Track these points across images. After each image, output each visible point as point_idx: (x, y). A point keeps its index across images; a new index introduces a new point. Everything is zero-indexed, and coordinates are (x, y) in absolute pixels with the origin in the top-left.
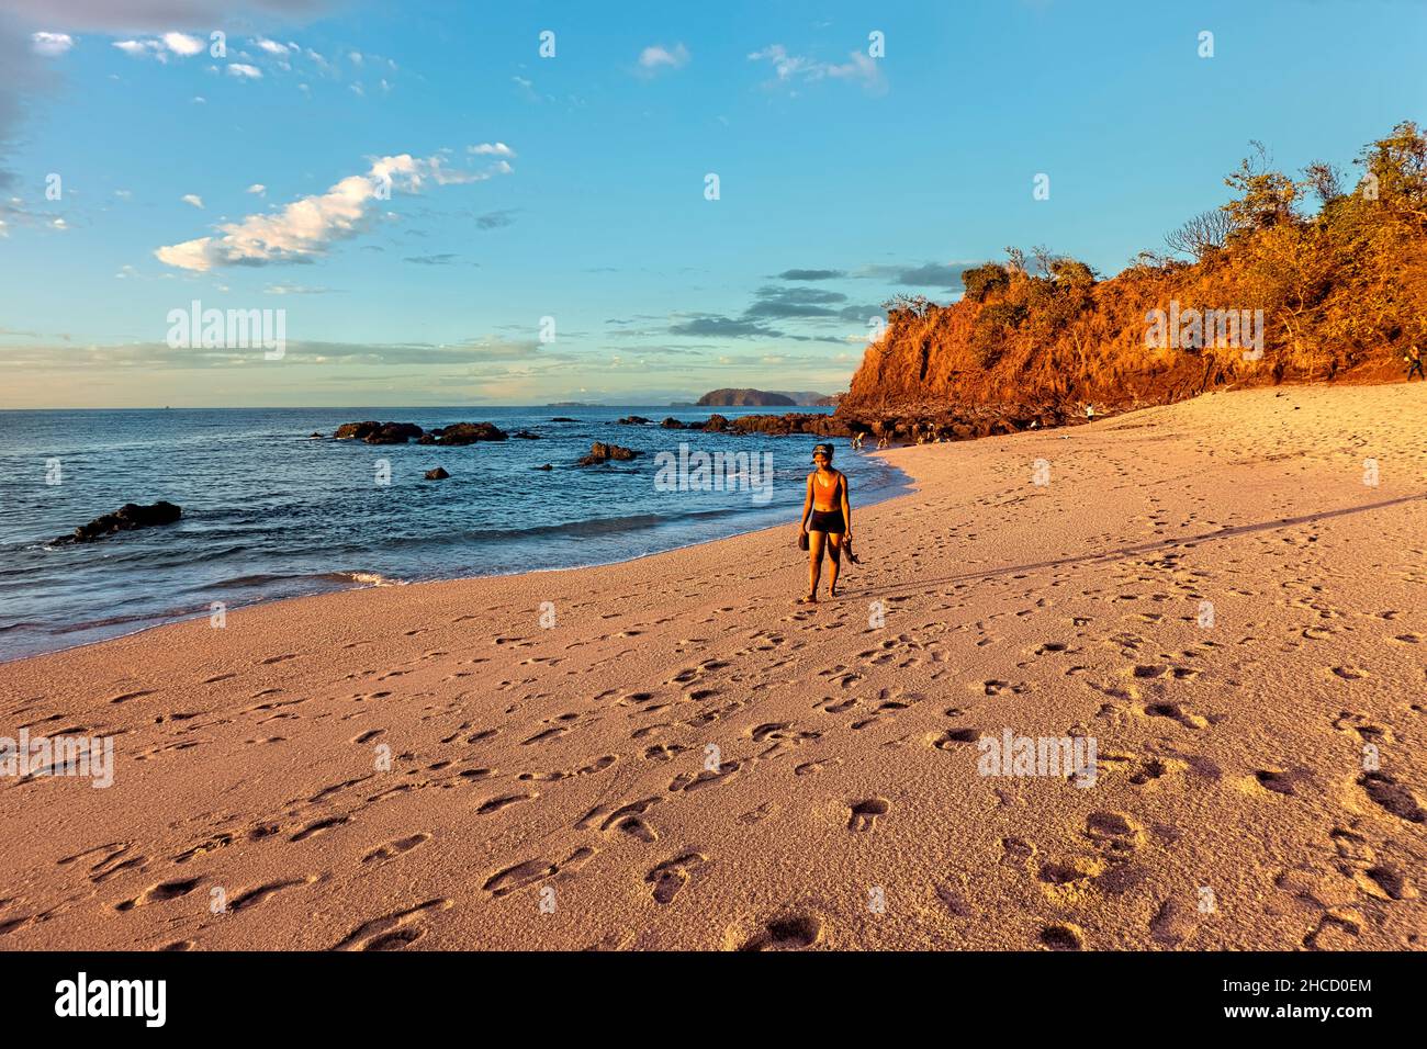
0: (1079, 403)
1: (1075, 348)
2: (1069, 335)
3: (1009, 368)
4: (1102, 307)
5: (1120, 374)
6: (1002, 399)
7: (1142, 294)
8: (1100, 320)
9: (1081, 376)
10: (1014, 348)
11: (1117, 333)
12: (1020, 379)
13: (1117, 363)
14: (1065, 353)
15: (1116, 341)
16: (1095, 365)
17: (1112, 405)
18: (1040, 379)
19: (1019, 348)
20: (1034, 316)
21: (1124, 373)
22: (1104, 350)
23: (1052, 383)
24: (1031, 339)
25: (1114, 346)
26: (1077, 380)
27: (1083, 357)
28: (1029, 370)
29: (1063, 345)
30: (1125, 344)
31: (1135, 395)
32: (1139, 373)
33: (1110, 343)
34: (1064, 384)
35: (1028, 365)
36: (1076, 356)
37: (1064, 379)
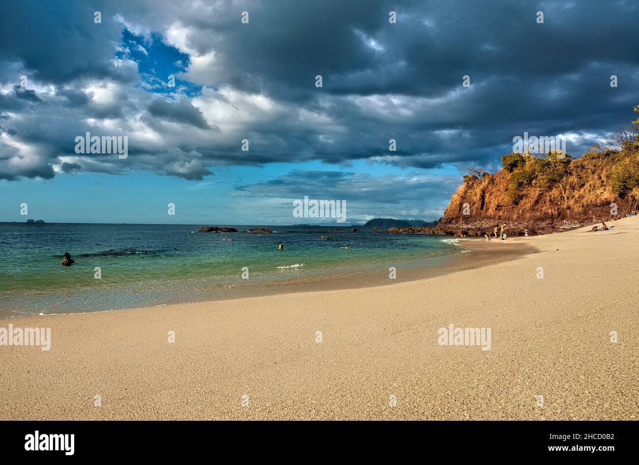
0: (564, 221)
1: (561, 193)
2: (558, 187)
3: (526, 204)
4: (574, 173)
5: (586, 206)
6: (524, 219)
7: (594, 166)
8: (573, 179)
9: (565, 207)
10: (529, 193)
11: (583, 185)
12: (533, 209)
13: (584, 201)
14: (556, 196)
15: (582, 190)
16: (572, 202)
17: (582, 222)
18: (544, 209)
19: (532, 193)
20: (540, 177)
21: (587, 206)
22: (576, 194)
23: (550, 211)
24: (538, 189)
25: (581, 192)
26: (563, 209)
27: (565, 198)
28: (537, 204)
29: (555, 192)
30: (587, 191)
31: (594, 217)
32: (596, 206)
33: (580, 191)
34: (556, 211)
35: (537, 202)
36: (562, 198)
37: (556, 209)
